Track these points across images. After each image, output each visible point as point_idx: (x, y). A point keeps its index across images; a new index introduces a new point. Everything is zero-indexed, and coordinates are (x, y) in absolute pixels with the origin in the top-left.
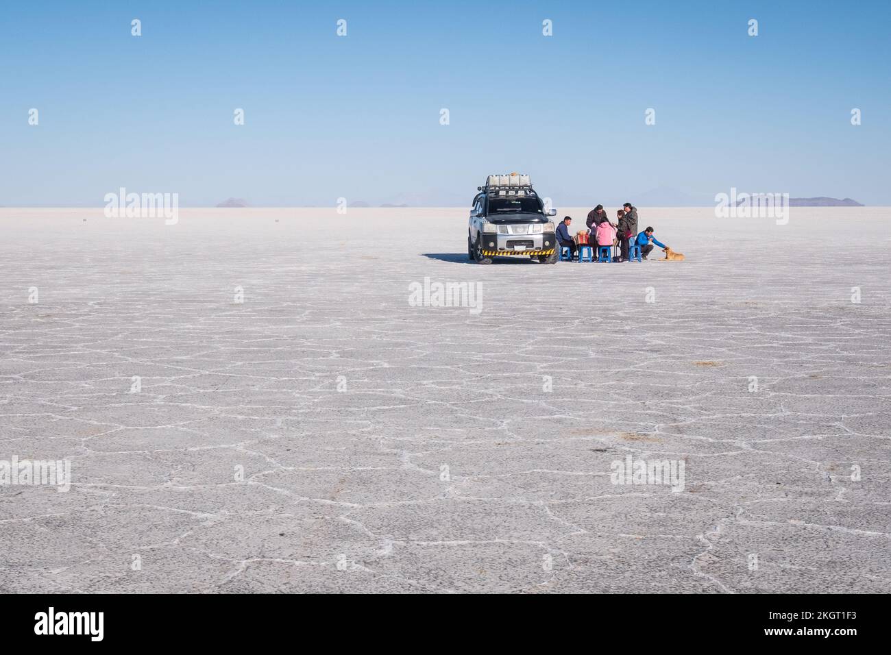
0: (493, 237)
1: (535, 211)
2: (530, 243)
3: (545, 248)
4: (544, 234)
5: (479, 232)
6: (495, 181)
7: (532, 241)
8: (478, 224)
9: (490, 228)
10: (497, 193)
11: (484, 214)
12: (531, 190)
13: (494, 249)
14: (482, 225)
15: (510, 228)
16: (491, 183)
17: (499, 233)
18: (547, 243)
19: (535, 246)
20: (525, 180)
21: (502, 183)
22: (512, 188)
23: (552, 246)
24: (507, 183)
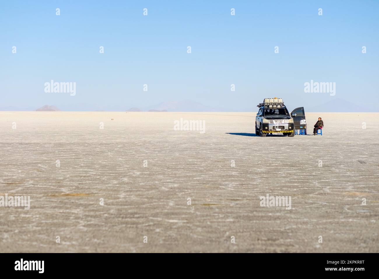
0: (267, 125)
1: (285, 114)
2: (283, 127)
3: (289, 130)
4: (289, 124)
5: (261, 123)
6: (267, 101)
7: (284, 127)
8: (260, 120)
9: (265, 121)
10: (268, 106)
11: (263, 115)
12: (283, 105)
13: (268, 130)
14: (262, 120)
15: (274, 121)
16: (266, 102)
17: (269, 123)
18: (290, 128)
19: (285, 129)
20: (281, 101)
21: (270, 102)
22: (275, 104)
23: (292, 129)
24: (273, 102)
